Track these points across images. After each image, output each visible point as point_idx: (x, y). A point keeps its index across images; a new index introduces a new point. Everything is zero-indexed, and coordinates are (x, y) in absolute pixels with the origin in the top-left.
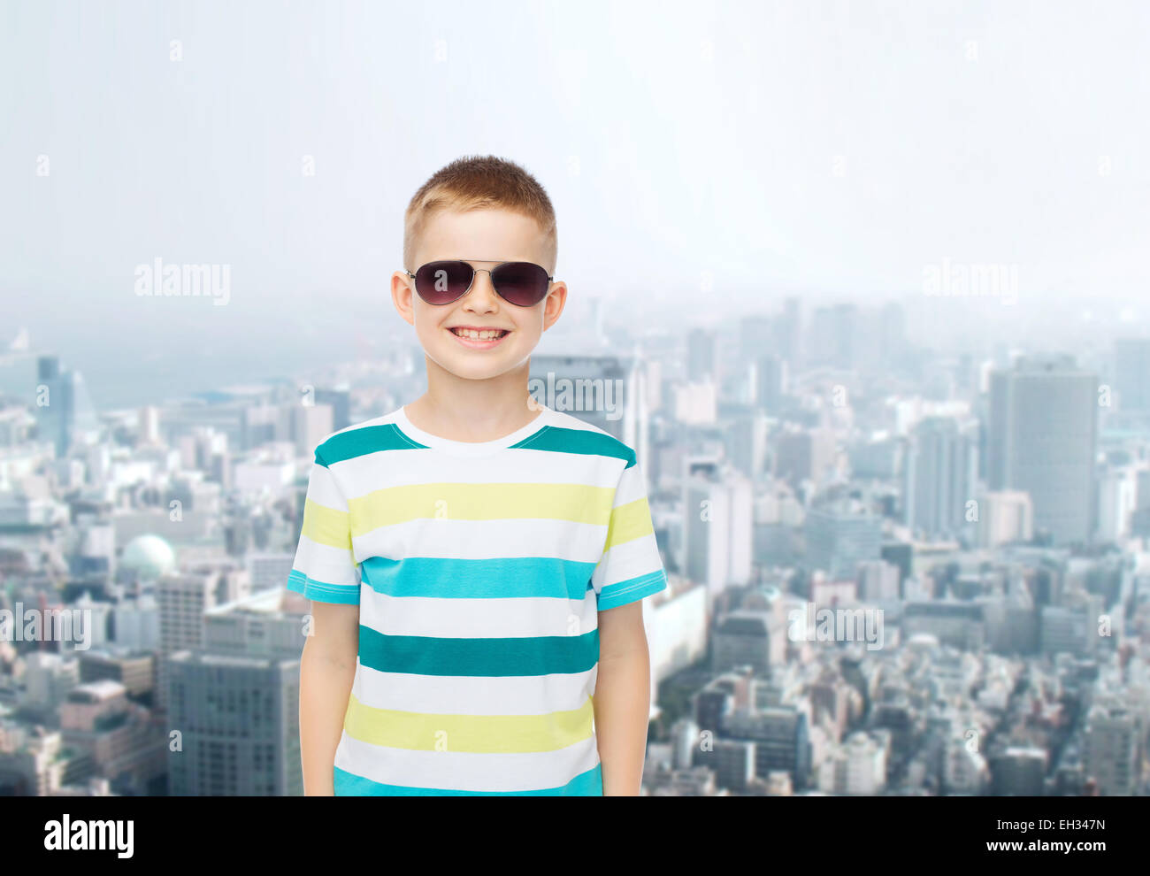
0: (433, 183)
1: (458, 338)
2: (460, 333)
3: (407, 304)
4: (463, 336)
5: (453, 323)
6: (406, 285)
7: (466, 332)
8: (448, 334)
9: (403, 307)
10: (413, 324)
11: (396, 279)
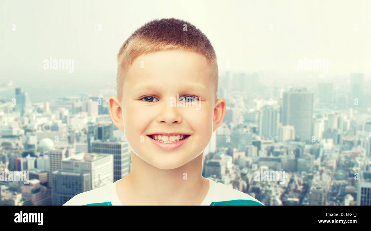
0: (134, 35)
1: (154, 141)
2: (156, 138)
3: (119, 118)
4: (158, 140)
5: (151, 131)
6: (117, 104)
7: (160, 137)
8: (148, 139)
9: (117, 119)
11: (111, 101)
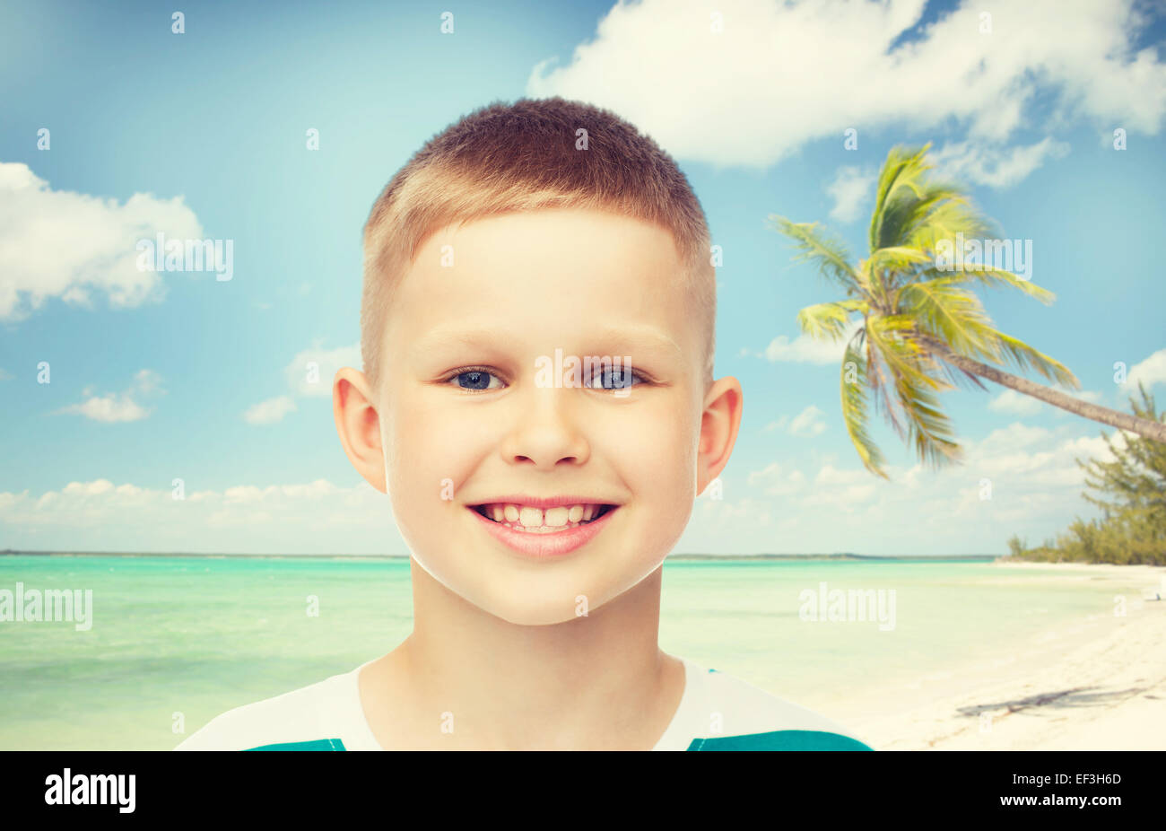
1: (491, 525)
2: (498, 515)
3: (370, 445)
4: (504, 521)
5: (483, 491)
6: (364, 399)
7: (511, 513)
8: (472, 519)
9: (362, 449)
10: (383, 489)
11: (343, 387)
